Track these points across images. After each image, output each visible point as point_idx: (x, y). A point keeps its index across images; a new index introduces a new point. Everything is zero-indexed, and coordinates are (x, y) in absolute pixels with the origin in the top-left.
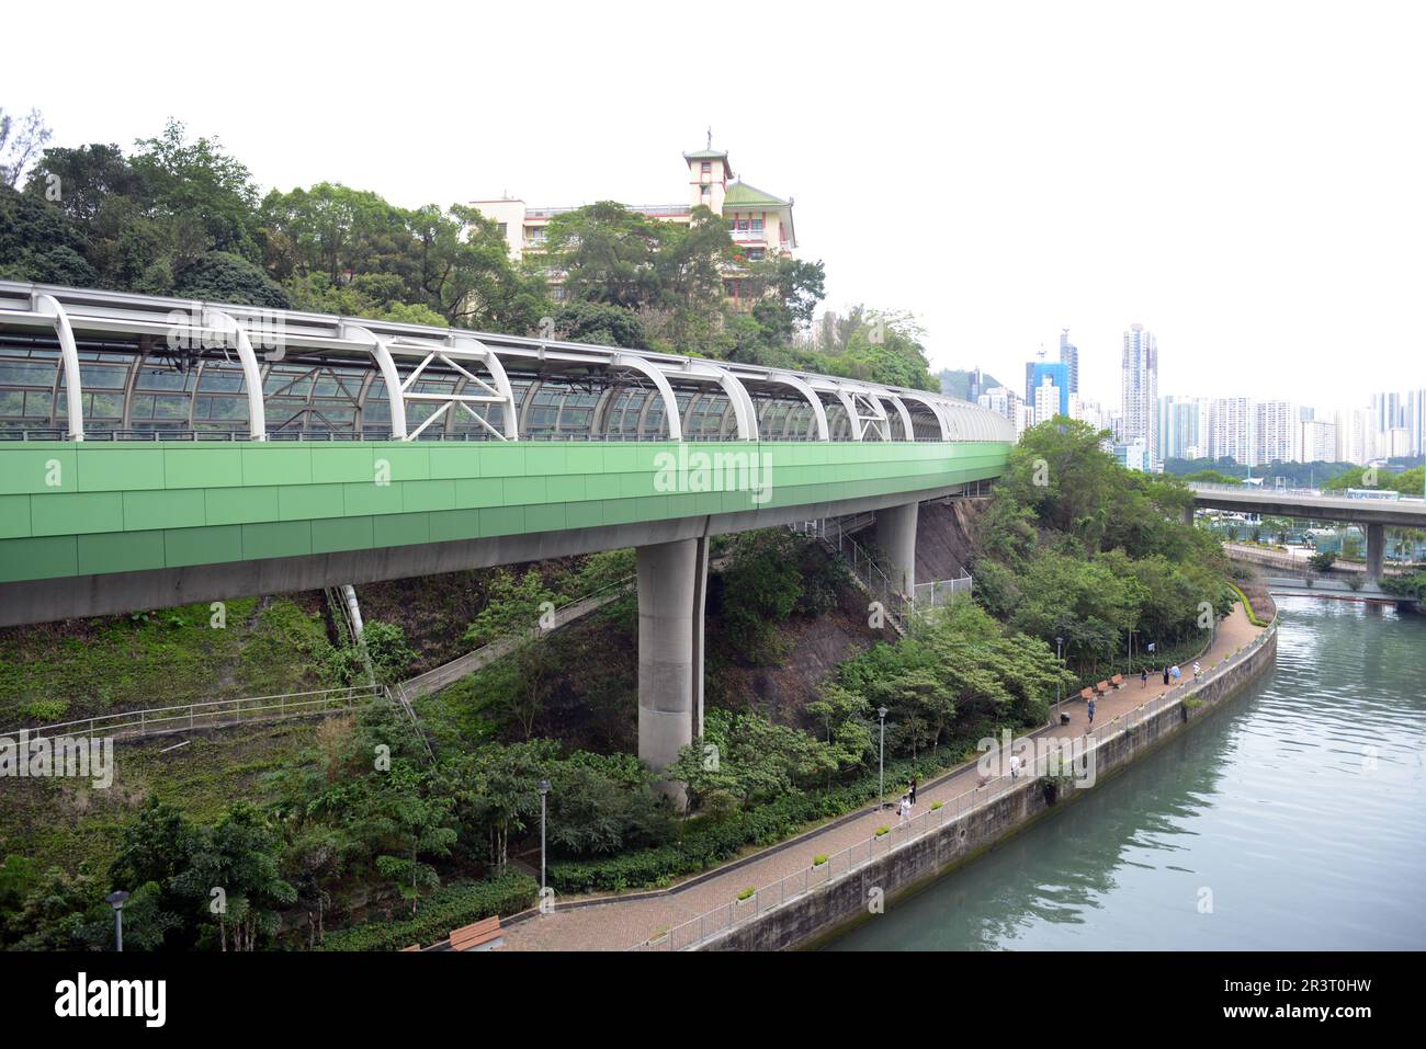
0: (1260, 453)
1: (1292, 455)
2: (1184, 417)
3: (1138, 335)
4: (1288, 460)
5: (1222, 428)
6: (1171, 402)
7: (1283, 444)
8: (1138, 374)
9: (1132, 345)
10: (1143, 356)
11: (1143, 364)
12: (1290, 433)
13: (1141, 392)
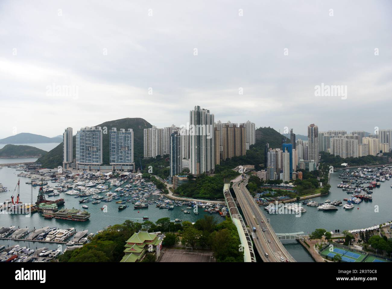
0: (347, 154)
1: (356, 155)
2: (327, 140)
3: (312, 128)
4: (355, 157)
5: (337, 147)
6: (323, 135)
7: (353, 152)
8: (312, 139)
9: (310, 131)
10: (314, 134)
11: (314, 136)
12: (355, 149)
13: (313, 144)
